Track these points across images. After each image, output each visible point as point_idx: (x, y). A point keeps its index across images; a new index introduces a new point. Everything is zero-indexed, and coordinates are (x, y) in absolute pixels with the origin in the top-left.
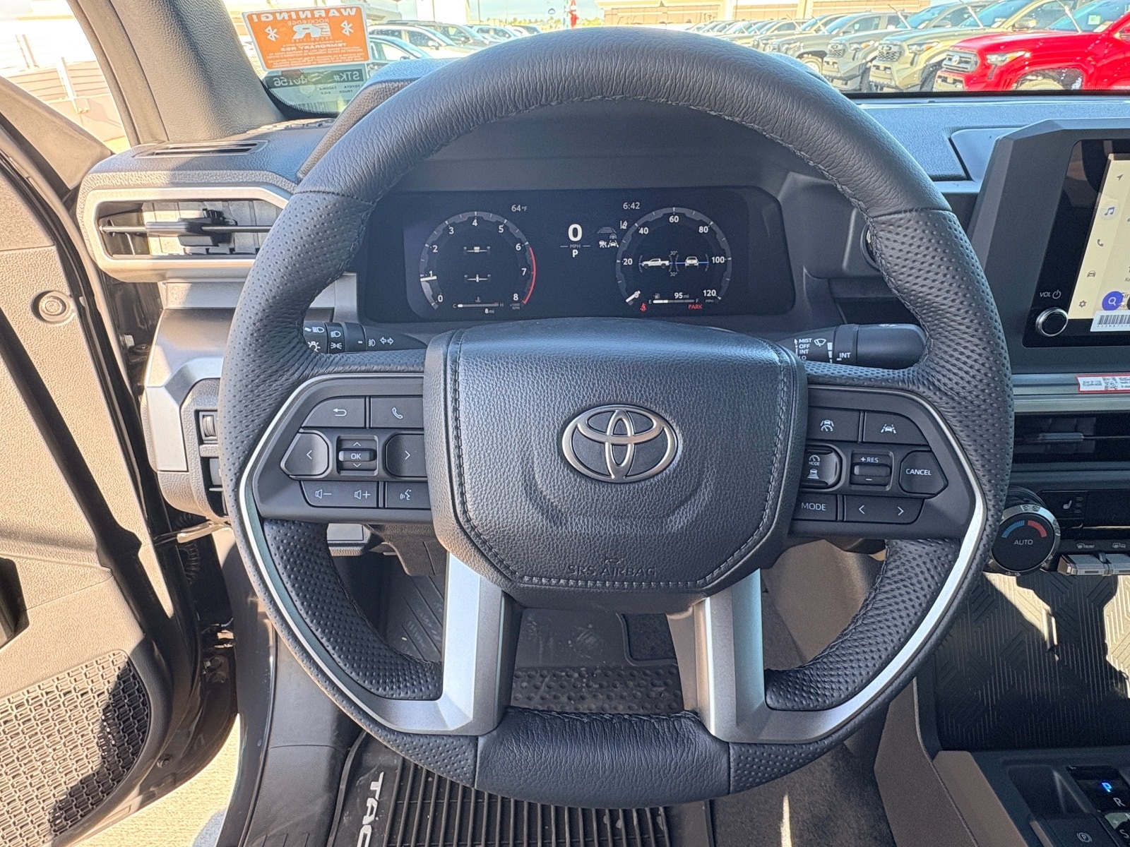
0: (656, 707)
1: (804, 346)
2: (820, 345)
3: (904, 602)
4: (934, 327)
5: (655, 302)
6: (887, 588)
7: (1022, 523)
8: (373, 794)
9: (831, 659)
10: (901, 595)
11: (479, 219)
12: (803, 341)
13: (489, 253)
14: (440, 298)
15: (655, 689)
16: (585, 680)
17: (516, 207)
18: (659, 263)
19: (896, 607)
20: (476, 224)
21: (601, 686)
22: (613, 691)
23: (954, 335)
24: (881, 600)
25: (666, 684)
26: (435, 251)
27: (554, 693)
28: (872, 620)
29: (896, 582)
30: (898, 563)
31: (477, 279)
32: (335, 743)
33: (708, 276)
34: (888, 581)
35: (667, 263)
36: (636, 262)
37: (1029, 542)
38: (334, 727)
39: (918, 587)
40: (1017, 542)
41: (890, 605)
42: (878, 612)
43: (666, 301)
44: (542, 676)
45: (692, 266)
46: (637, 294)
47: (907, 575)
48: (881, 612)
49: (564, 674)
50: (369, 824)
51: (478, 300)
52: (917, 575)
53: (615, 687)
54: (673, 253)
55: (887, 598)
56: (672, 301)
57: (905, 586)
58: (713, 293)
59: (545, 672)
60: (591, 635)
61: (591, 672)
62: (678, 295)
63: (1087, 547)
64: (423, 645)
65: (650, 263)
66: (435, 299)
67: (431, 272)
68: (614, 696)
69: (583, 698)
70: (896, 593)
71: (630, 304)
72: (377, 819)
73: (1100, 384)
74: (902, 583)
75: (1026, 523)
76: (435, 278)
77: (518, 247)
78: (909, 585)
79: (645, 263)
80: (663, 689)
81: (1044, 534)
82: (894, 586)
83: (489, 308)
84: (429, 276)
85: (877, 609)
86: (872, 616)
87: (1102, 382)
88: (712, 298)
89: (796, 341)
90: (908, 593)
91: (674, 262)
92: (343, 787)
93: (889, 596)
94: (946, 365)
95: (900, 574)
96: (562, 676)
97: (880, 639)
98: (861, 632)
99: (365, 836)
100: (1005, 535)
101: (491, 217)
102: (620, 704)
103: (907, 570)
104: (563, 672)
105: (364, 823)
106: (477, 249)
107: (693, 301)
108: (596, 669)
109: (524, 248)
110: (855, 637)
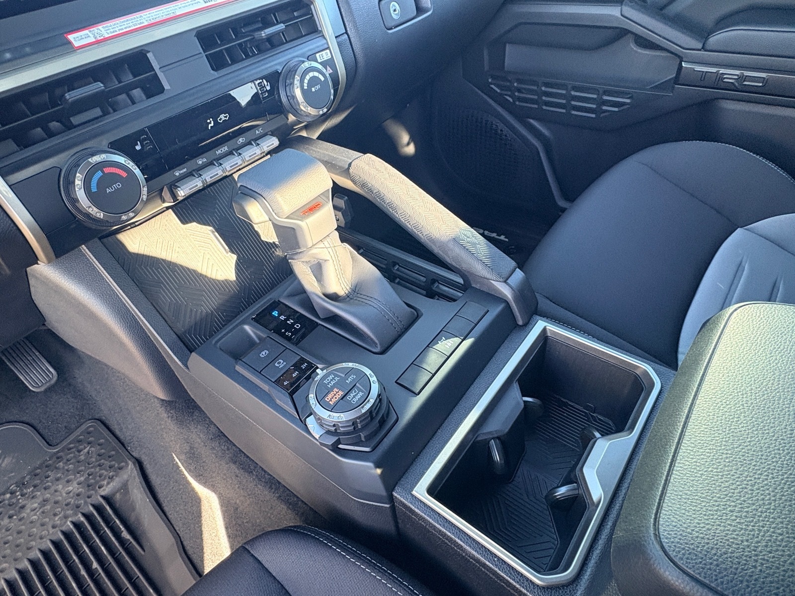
0: (89, 464)
7: (99, 174)
15: (82, 453)
16: (18, 493)
21: (35, 486)
22: (48, 482)
25: (89, 443)
37: (118, 186)
40: (108, 191)
53: (48, 477)
60: (5, 458)
61: (21, 484)
63: (182, 172)
68: (50, 484)
69: (22, 508)
73: (89, 36)
75: (103, 172)
80: (88, 448)
81: (124, 175)
87: (90, 34)
100: (94, 189)
102: (58, 485)
108: (24, 477)
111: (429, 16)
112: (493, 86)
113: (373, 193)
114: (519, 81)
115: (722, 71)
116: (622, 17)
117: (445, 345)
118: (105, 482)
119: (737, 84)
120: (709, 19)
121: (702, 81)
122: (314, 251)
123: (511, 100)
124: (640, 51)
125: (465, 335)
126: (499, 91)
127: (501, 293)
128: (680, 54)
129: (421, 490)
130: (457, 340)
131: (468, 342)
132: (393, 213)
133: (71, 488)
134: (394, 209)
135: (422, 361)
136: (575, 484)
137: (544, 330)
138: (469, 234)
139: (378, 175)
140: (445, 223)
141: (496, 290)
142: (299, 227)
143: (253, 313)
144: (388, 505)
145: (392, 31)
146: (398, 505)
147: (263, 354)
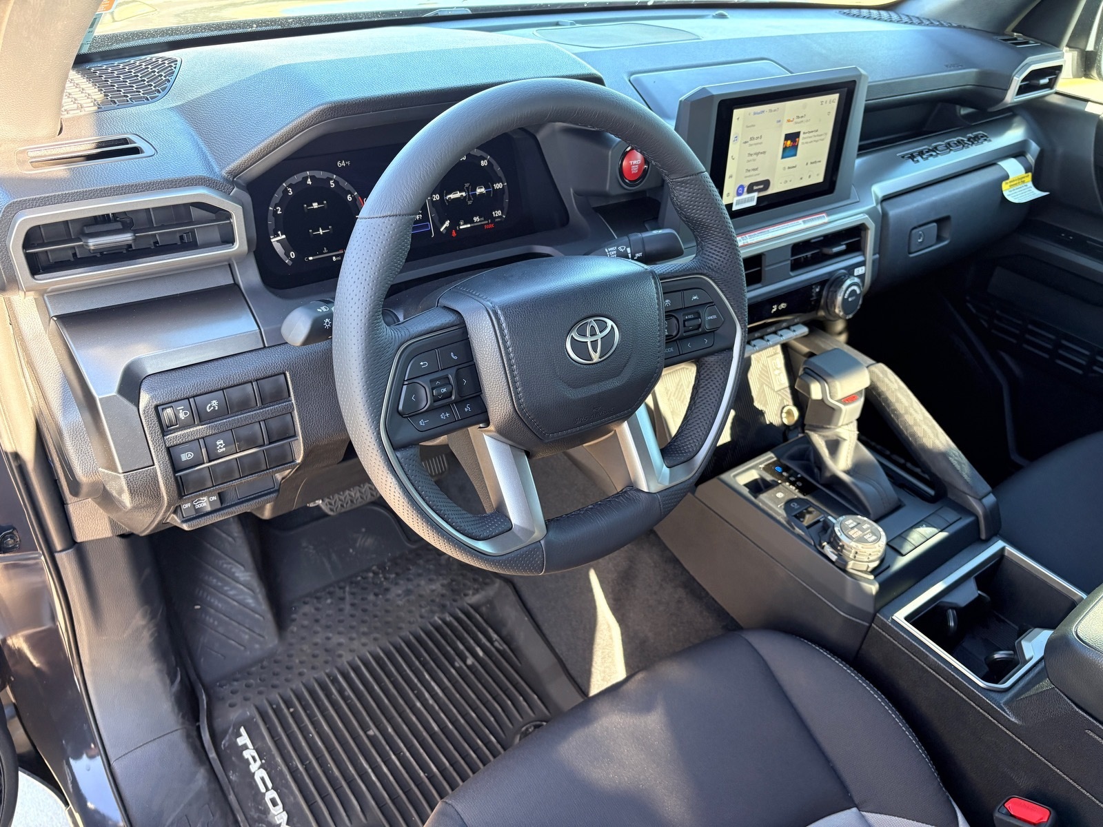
1: (613, 253)
2: (622, 250)
3: (713, 389)
5: (461, 227)
6: (703, 384)
8: (245, 747)
11: (312, 178)
12: (611, 249)
13: (326, 207)
14: (293, 255)
16: (381, 575)
17: (341, 163)
18: (458, 195)
20: (310, 183)
21: (397, 574)
22: (409, 574)
26: (279, 212)
27: (360, 597)
28: (700, 404)
29: (707, 380)
30: (706, 370)
31: (321, 232)
32: (183, 723)
33: (493, 200)
35: (464, 194)
36: (442, 197)
38: (176, 710)
39: (718, 379)
41: (707, 393)
42: (701, 399)
43: (469, 226)
44: (340, 588)
45: (481, 194)
46: (447, 223)
47: (711, 375)
48: (703, 398)
49: (359, 578)
50: (259, 768)
51: (325, 250)
52: (716, 373)
54: (467, 185)
55: (705, 390)
56: (472, 225)
57: (712, 380)
58: (499, 213)
59: (342, 584)
60: (367, 537)
61: (382, 567)
62: (476, 219)
64: (220, 605)
65: (452, 196)
66: (288, 255)
67: (279, 233)
68: (412, 577)
69: (387, 590)
70: (708, 386)
71: (444, 232)
72: (263, 761)
74: (710, 380)
76: (284, 236)
77: (349, 198)
78: (714, 379)
79: (448, 196)
83: (336, 256)
84: (278, 235)
85: (700, 397)
86: (699, 402)
87: (741, 240)
88: (499, 217)
89: (606, 250)
90: (714, 384)
91: (468, 193)
92: (212, 755)
93: (705, 388)
94: (714, 256)
95: (708, 375)
96: (359, 581)
98: (695, 413)
99: (263, 779)
101: (321, 174)
103: (711, 372)
104: (357, 577)
105: (253, 770)
106: (315, 205)
107: (487, 222)
108: (385, 563)
109: (354, 198)
110: (693, 417)
111: (946, 245)
112: (969, 305)
114: (1003, 309)
117: (925, 531)
118: (470, 592)
122: (838, 430)
123: (986, 325)
125: (942, 528)
126: (974, 311)
127: (973, 507)
129: (900, 616)
130: (934, 530)
131: (943, 535)
133: (433, 587)
135: (907, 535)
136: (1011, 652)
137: (1003, 549)
138: (957, 454)
139: (890, 384)
140: (938, 439)
141: (971, 505)
142: (840, 410)
143: (761, 463)
144: (867, 624)
145: (911, 256)
146: (875, 626)
147: (780, 495)
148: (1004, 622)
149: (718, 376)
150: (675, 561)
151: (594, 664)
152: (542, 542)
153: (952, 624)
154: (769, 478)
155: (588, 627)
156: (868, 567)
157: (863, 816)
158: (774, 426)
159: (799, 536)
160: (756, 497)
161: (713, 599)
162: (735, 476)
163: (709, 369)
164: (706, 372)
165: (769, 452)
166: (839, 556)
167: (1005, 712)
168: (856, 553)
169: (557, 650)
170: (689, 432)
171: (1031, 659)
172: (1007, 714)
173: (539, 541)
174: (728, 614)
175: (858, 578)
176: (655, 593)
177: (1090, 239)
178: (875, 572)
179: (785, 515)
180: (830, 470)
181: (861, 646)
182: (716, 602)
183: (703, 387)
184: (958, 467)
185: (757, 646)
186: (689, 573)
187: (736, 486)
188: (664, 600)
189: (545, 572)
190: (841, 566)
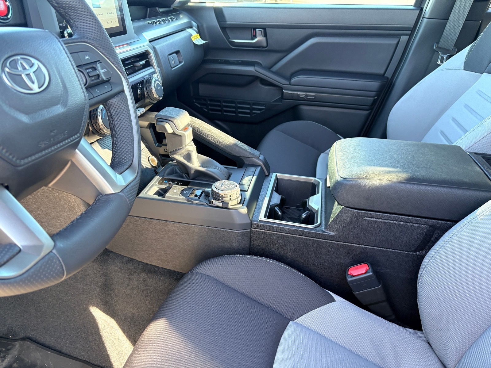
3: (124, 119)
4: (75, 17)
6: (116, 119)
9: (119, 152)
10: (122, 117)
19: (123, 122)
23: (84, 17)
24: (117, 124)
28: (120, 131)
30: (114, 108)
34: (115, 116)
41: (121, 123)
42: (119, 128)
47: (119, 111)
52: (121, 108)
55: (119, 122)
57: (121, 114)
70: (120, 118)
74: (119, 114)
78: (121, 113)
82: (118, 117)
85: (118, 127)
86: (119, 130)
90: (123, 116)
93: (118, 121)
95: (116, 111)
97: (127, 135)
98: (120, 137)
103: (118, 109)
110: (119, 140)
111: (183, 64)
113: (195, 130)
114: (210, 100)
115: (299, 93)
116: (256, 72)
117: (248, 178)
119: (305, 98)
120: (288, 74)
121: (292, 98)
122: (187, 147)
123: (206, 110)
124: (263, 86)
125: (253, 175)
126: (199, 106)
127: (258, 163)
128: (282, 87)
129: (262, 218)
130: (251, 177)
132: (206, 138)
134: (208, 136)
135: (243, 182)
137: (276, 176)
138: (239, 143)
139: (197, 122)
140: (230, 139)
141: (256, 162)
142: (184, 135)
143: (155, 182)
144: (250, 230)
145: (173, 69)
146: (253, 229)
147: (175, 191)
148: (290, 208)
149: (123, 110)
150: (132, 260)
151: (108, 349)
152: (54, 251)
153: (280, 213)
154: (164, 187)
155: (93, 332)
156: (238, 201)
157: (296, 322)
158: (149, 168)
159: (197, 204)
160: (164, 197)
161: (163, 268)
162: (146, 193)
163: (115, 108)
164: (114, 110)
165: (156, 176)
166: (223, 202)
167: (327, 233)
168: (230, 196)
169: (80, 358)
170: (121, 151)
171: (318, 209)
172: (328, 233)
173: (51, 251)
174: (175, 271)
175: (236, 209)
176: (128, 285)
177: (230, 60)
178: (242, 202)
179: (185, 198)
180: (193, 169)
181: (250, 244)
182: (165, 269)
183: (117, 120)
184: (244, 148)
185: (204, 273)
186: (142, 262)
187: (150, 197)
188: (135, 286)
189: (67, 276)
190: (225, 207)
